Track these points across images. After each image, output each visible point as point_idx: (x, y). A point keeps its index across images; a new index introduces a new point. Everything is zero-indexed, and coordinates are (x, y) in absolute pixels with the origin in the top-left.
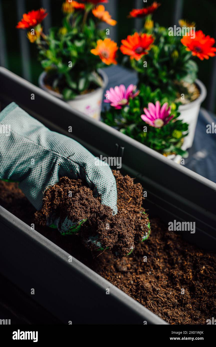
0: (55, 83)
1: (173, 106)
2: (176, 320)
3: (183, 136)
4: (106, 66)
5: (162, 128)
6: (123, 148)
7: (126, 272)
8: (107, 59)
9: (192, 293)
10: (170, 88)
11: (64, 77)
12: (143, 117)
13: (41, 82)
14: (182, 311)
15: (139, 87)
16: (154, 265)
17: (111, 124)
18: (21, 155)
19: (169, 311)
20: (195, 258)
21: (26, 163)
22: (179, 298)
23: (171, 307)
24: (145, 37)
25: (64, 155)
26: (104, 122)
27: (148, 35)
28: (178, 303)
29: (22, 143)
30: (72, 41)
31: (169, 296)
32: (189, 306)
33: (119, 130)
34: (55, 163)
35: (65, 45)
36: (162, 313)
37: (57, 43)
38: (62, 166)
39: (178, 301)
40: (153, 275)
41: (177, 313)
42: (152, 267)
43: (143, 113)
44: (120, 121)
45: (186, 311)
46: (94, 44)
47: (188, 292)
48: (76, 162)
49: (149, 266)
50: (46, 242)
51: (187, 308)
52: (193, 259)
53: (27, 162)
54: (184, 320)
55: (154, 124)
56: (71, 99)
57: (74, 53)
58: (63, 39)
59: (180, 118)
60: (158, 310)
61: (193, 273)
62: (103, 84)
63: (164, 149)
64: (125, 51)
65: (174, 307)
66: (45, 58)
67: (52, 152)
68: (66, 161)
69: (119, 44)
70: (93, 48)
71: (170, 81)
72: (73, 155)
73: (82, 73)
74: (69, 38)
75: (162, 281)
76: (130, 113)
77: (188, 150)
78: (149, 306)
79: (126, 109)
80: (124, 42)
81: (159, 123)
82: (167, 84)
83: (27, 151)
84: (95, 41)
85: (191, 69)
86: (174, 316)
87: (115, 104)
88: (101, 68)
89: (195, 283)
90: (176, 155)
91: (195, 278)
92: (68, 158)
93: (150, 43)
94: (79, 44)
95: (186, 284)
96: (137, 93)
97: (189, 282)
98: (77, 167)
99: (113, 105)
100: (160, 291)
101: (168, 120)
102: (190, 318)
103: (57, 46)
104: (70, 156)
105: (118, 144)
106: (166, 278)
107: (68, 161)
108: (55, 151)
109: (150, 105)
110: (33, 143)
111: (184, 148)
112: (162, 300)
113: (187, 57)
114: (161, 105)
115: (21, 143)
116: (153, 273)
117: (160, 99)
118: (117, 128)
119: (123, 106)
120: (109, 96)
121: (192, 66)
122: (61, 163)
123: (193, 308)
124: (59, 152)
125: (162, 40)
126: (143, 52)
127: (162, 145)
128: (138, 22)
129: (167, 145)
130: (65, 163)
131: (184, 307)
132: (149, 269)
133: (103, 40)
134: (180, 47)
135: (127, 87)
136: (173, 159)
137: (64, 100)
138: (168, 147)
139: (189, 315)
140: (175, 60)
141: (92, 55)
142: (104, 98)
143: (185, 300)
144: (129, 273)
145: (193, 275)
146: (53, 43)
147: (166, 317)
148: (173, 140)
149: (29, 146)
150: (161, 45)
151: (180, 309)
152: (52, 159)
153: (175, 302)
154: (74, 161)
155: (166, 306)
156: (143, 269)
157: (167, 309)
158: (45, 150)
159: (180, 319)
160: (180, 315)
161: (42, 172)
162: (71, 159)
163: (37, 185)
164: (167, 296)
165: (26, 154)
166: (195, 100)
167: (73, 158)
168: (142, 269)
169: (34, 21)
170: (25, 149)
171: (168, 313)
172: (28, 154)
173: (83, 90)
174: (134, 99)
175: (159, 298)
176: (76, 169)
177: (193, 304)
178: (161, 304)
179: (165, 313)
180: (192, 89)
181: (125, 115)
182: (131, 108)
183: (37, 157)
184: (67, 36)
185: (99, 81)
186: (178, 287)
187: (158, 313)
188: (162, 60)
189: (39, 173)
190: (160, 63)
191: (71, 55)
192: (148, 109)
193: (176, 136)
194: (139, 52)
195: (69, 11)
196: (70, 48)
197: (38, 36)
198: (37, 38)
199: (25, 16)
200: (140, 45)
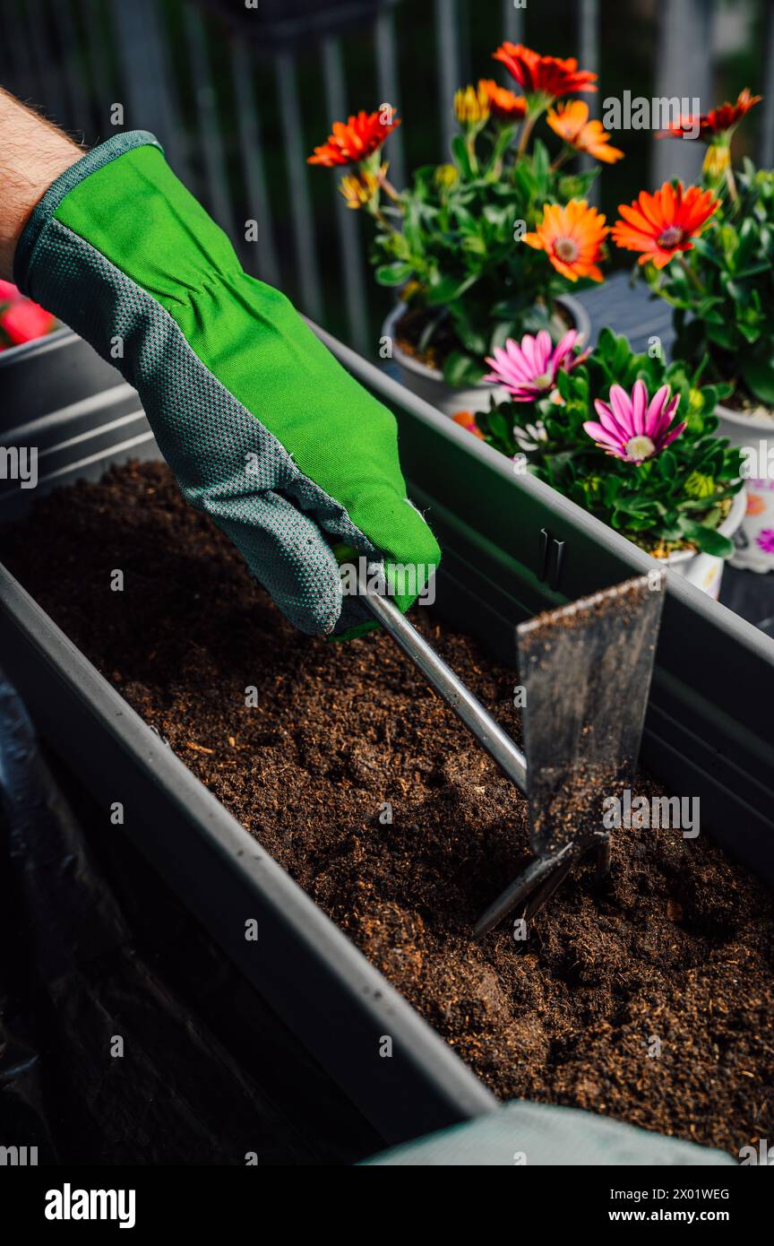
0: (427, 335)
1: (696, 399)
4: (574, 285)
5: (650, 461)
8: (569, 264)
11: (451, 319)
12: (590, 428)
24: (693, 198)
30: (476, 207)
35: (453, 222)
37: (430, 212)
43: (593, 416)
46: (537, 215)
55: (623, 451)
57: (477, 245)
63: (657, 529)
66: (389, 256)
69: (613, 218)
70: (532, 228)
73: (501, 307)
74: (466, 198)
76: (557, 415)
79: (547, 404)
80: (628, 212)
81: (640, 448)
84: (541, 206)
90: (699, 551)
94: (495, 216)
96: (585, 354)
101: (666, 440)
103: (433, 223)
109: (616, 390)
114: (648, 391)
119: (538, 395)
126: (684, 241)
133: (566, 205)
138: (676, 524)
146: (416, 212)
148: (689, 504)
169: (358, 143)
174: (574, 372)
184: (462, 194)
188: (746, 273)
190: (738, 281)
191: (465, 248)
192: (608, 405)
193: (696, 491)
194: (669, 243)
195: (473, 116)
196: (463, 230)
197: (374, 190)
198: (369, 196)
199: (337, 128)
200: (675, 224)
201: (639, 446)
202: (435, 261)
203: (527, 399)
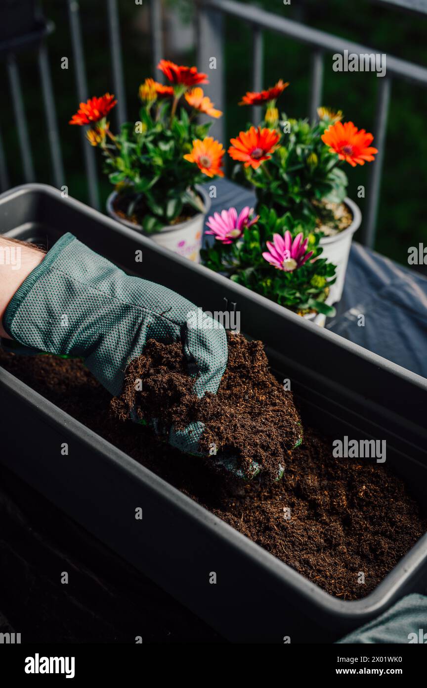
0: (131, 208)
1: (311, 239)
2: (322, 571)
3: (328, 284)
4: (208, 179)
5: (295, 271)
6: (235, 304)
7: (244, 498)
8: (207, 169)
9: (347, 528)
10: (306, 212)
11: (144, 198)
12: (266, 256)
13: (109, 207)
14: (332, 556)
15: (257, 211)
16: (287, 486)
17: (218, 268)
18: (86, 314)
19: (311, 557)
20: (350, 473)
21: (93, 326)
22: (326, 537)
23: (314, 550)
24: (266, 134)
25: (155, 311)
26: (206, 265)
27: (271, 131)
28: (325, 544)
29: (86, 295)
30: (155, 142)
31: (310, 533)
32: (343, 548)
33: (229, 277)
34: (142, 324)
35: (145, 150)
36: (300, 562)
37: (133, 146)
38: (152, 329)
39: (325, 541)
40: (285, 500)
41: (324, 560)
42: (283, 489)
43: (266, 250)
44: (230, 262)
45: (338, 556)
46: (188, 146)
47: (340, 527)
48: (174, 322)
49: (278, 487)
50: (116, 454)
51: (339, 552)
52: (347, 474)
53: (96, 324)
54: (335, 570)
55: (281, 265)
56: (155, 232)
57: (159, 161)
58: (142, 140)
59: (322, 256)
60: (294, 556)
61: (347, 496)
62: (204, 208)
63: (298, 304)
64: (236, 155)
65: (318, 551)
66: (114, 169)
67: (134, 307)
68: (158, 320)
69: (227, 145)
70: (187, 152)
71: (305, 201)
72: (169, 311)
73: (171, 192)
74: (151, 138)
75: (300, 510)
76: (245, 249)
77: (335, 305)
78: (279, 550)
79: (239, 245)
80: (235, 142)
82: (301, 205)
83: (95, 307)
84: (190, 141)
85: (338, 181)
86: (319, 565)
87: (222, 236)
88: (199, 183)
89: (351, 511)
90: (318, 313)
91: (351, 505)
92: (161, 315)
93: (273, 143)
94: (164, 147)
95: (337, 513)
96: (255, 219)
97: (341, 511)
98: (176, 330)
99: (218, 238)
100: (296, 526)
101: (303, 260)
102: (344, 567)
103: (132, 151)
104: (164, 313)
105: (227, 298)
106: (306, 505)
107: (162, 320)
108: (140, 306)
109: (276, 236)
110: (104, 294)
111: (329, 302)
112: (300, 540)
113: (332, 163)
114: (292, 236)
115: (84, 296)
116: (285, 498)
117: (291, 228)
118: (226, 274)
119: (234, 240)
120: (213, 224)
121: (339, 178)
122: (151, 324)
123: (348, 551)
124: (147, 307)
125: (293, 138)
126: (264, 156)
127: (296, 298)
128: (257, 110)
129: (303, 298)
130: (157, 323)
131: (335, 550)
132: (278, 491)
133: (202, 140)
134: (319, 147)
135: (239, 212)
136: (312, 320)
137: (145, 233)
138: (306, 301)
139: (342, 562)
140: (313, 168)
141: (187, 163)
142: (206, 228)
143: (335, 538)
144: (248, 498)
145: (347, 499)
146: (126, 146)
147: (307, 567)
148: (312, 291)
149: (98, 300)
150: (291, 146)
151: (328, 554)
152: (137, 318)
153: (320, 543)
154: (171, 319)
155: (306, 549)
156: (270, 492)
157: (307, 554)
158: (123, 304)
159: (329, 569)
160: (328, 564)
161: (120, 338)
162: (167, 317)
163: (114, 360)
164: (307, 533)
165: (94, 312)
166: (345, 229)
167: (169, 315)
168: (268, 492)
169: (96, 113)
170: (91, 304)
171: (310, 560)
172: (97, 312)
173: (172, 218)
174: (251, 228)
175: (296, 537)
176: (175, 332)
177: (348, 544)
178: (299, 547)
179: (304, 560)
180: (340, 213)
181: (237, 253)
182: (246, 243)
183: (110, 316)
184: (146, 137)
185: (197, 203)
186: (324, 518)
187: (295, 561)
188: (292, 169)
189: (115, 340)
190: (288, 173)
191: (154, 164)
192: (272, 243)
193: (316, 284)
194: (257, 156)
195: (150, 97)
196: (152, 154)
197: (103, 136)
198: (101, 139)
199: (82, 105)
200: (258, 146)
201: (289, 263)
202: (138, 170)
203: (229, 243)
